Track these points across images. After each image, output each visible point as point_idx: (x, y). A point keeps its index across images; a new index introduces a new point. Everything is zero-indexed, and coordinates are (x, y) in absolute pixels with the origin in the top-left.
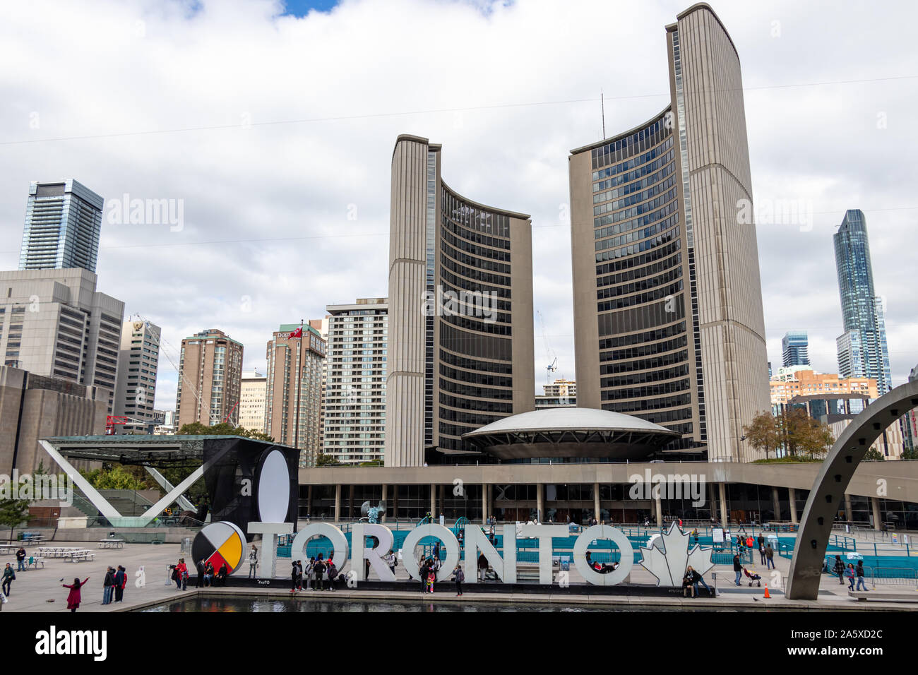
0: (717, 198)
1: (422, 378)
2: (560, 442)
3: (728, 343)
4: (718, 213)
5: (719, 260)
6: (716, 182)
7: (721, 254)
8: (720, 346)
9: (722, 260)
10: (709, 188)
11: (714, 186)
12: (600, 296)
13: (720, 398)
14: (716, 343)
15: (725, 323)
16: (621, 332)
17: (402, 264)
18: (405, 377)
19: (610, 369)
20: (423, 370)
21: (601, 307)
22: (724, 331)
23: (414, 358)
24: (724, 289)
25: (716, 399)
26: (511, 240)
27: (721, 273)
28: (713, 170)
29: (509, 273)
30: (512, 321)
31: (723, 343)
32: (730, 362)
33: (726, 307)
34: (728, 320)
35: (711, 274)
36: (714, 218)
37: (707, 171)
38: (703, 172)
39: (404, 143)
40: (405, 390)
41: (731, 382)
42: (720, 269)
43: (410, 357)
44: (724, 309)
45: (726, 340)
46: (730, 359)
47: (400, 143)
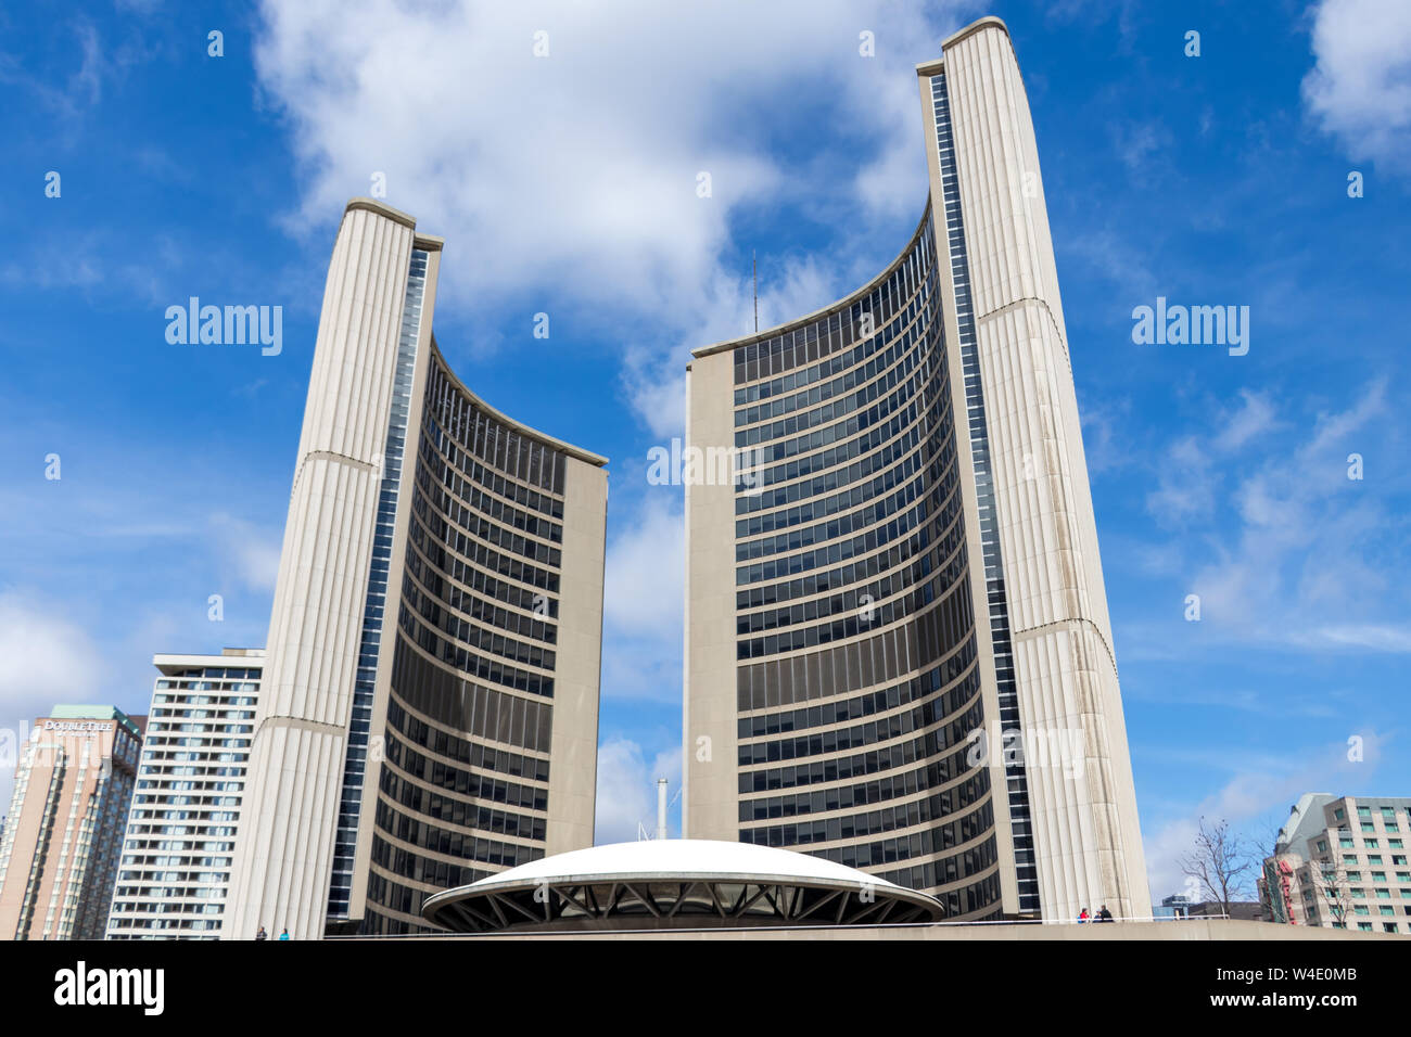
0: (1042, 365)
1: (339, 740)
2: (674, 916)
3: (1084, 672)
4: (1046, 395)
5: (1054, 490)
6: (1038, 335)
7: (1057, 477)
8: (1066, 679)
9: (1060, 491)
10: (1023, 345)
11: (1035, 342)
12: (743, 627)
13: (1070, 802)
14: (1054, 672)
15: (1074, 626)
16: (787, 701)
17: (322, 464)
18: (296, 733)
19: (760, 782)
20: (345, 719)
21: (743, 650)
22: (1074, 643)
23: (325, 687)
24: (1068, 552)
25: (1060, 804)
26: (566, 501)
27: (1059, 518)
28: (1031, 309)
29: (558, 566)
30: (557, 667)
31: (1073, 671)
32: (1090, 716)
33: (1074, 591)
34: (1081, 620)
35: (1035, 521)
36: (1038, 406)
37: (1018, 313)
38: (1008, 316)
39: (361, 214)
40: (291, 766)
41: (1096, 761)
42: (1058, 510)
43: (315, 685)
44: (1070, 596)
45: (1079, 663)
46: (1090, 707)
47: (350, 215)
